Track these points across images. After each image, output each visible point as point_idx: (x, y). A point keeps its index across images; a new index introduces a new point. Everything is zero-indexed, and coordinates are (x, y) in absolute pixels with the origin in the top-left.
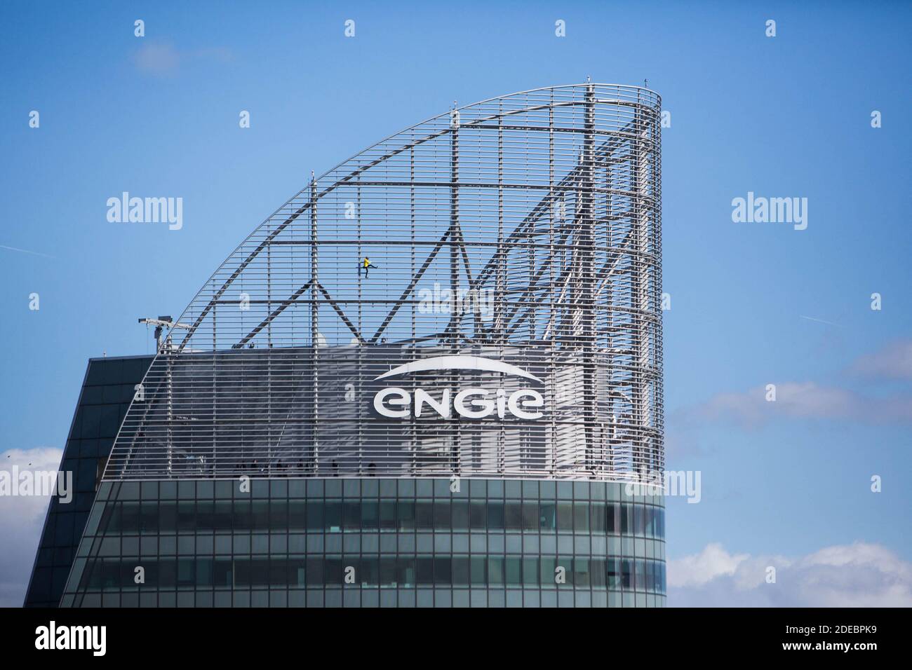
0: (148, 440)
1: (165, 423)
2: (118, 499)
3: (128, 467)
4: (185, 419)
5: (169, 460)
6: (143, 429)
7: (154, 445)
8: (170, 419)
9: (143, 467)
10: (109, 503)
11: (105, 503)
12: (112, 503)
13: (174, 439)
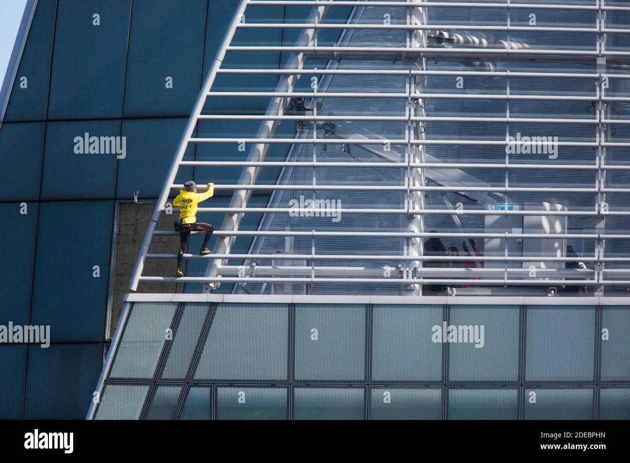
0: (329, 128)
1: (396, 58)
2: (199, 375)
3: (242, 244)
4: (482, 45)
5: (410, 217)
6: (303, 82)
7: (349, 150)
8: (415, 46)
9: (301, 244)
10: (162, 391)
11: (145, 390)
12: (174, 392)
13: (434, 129)
